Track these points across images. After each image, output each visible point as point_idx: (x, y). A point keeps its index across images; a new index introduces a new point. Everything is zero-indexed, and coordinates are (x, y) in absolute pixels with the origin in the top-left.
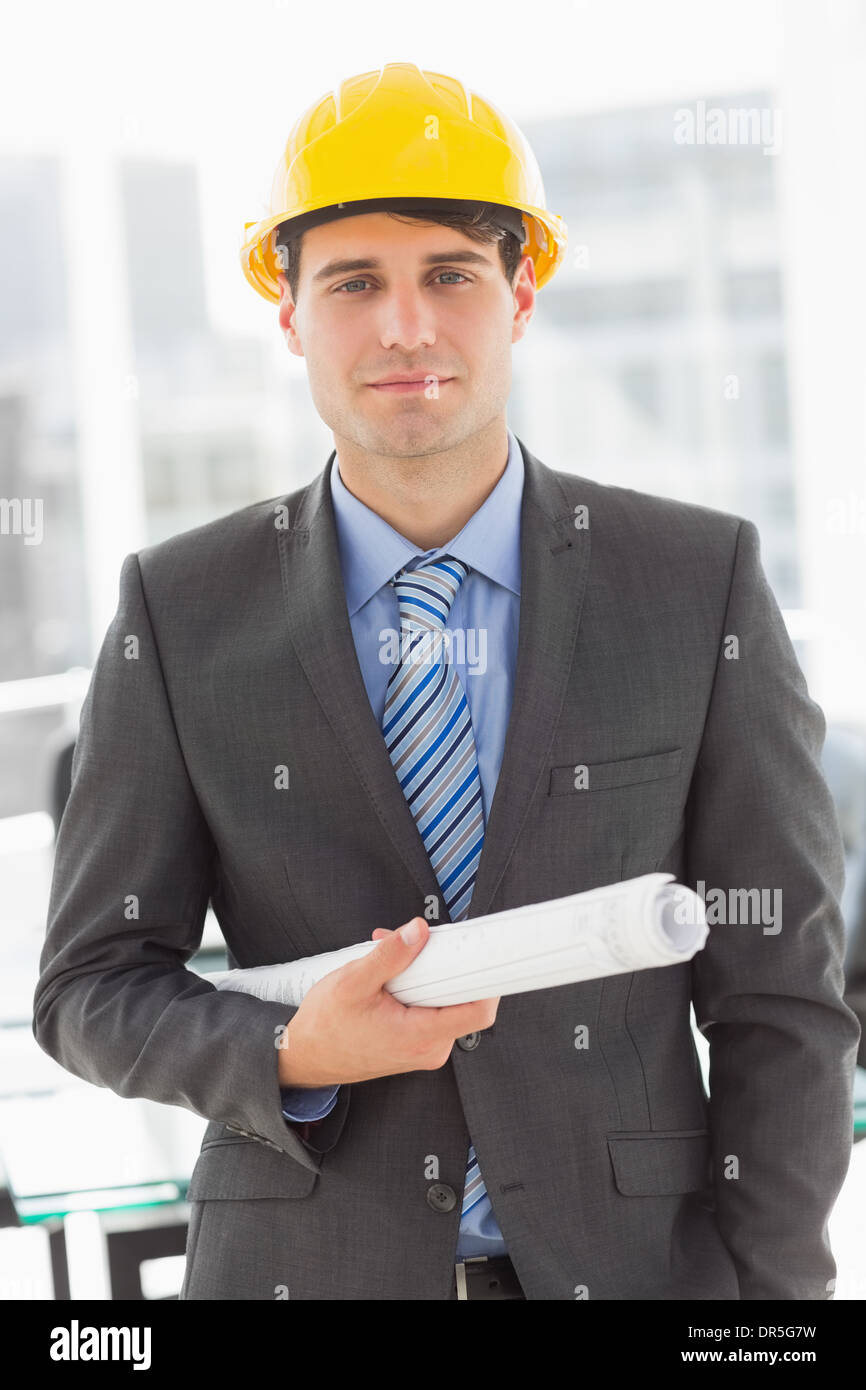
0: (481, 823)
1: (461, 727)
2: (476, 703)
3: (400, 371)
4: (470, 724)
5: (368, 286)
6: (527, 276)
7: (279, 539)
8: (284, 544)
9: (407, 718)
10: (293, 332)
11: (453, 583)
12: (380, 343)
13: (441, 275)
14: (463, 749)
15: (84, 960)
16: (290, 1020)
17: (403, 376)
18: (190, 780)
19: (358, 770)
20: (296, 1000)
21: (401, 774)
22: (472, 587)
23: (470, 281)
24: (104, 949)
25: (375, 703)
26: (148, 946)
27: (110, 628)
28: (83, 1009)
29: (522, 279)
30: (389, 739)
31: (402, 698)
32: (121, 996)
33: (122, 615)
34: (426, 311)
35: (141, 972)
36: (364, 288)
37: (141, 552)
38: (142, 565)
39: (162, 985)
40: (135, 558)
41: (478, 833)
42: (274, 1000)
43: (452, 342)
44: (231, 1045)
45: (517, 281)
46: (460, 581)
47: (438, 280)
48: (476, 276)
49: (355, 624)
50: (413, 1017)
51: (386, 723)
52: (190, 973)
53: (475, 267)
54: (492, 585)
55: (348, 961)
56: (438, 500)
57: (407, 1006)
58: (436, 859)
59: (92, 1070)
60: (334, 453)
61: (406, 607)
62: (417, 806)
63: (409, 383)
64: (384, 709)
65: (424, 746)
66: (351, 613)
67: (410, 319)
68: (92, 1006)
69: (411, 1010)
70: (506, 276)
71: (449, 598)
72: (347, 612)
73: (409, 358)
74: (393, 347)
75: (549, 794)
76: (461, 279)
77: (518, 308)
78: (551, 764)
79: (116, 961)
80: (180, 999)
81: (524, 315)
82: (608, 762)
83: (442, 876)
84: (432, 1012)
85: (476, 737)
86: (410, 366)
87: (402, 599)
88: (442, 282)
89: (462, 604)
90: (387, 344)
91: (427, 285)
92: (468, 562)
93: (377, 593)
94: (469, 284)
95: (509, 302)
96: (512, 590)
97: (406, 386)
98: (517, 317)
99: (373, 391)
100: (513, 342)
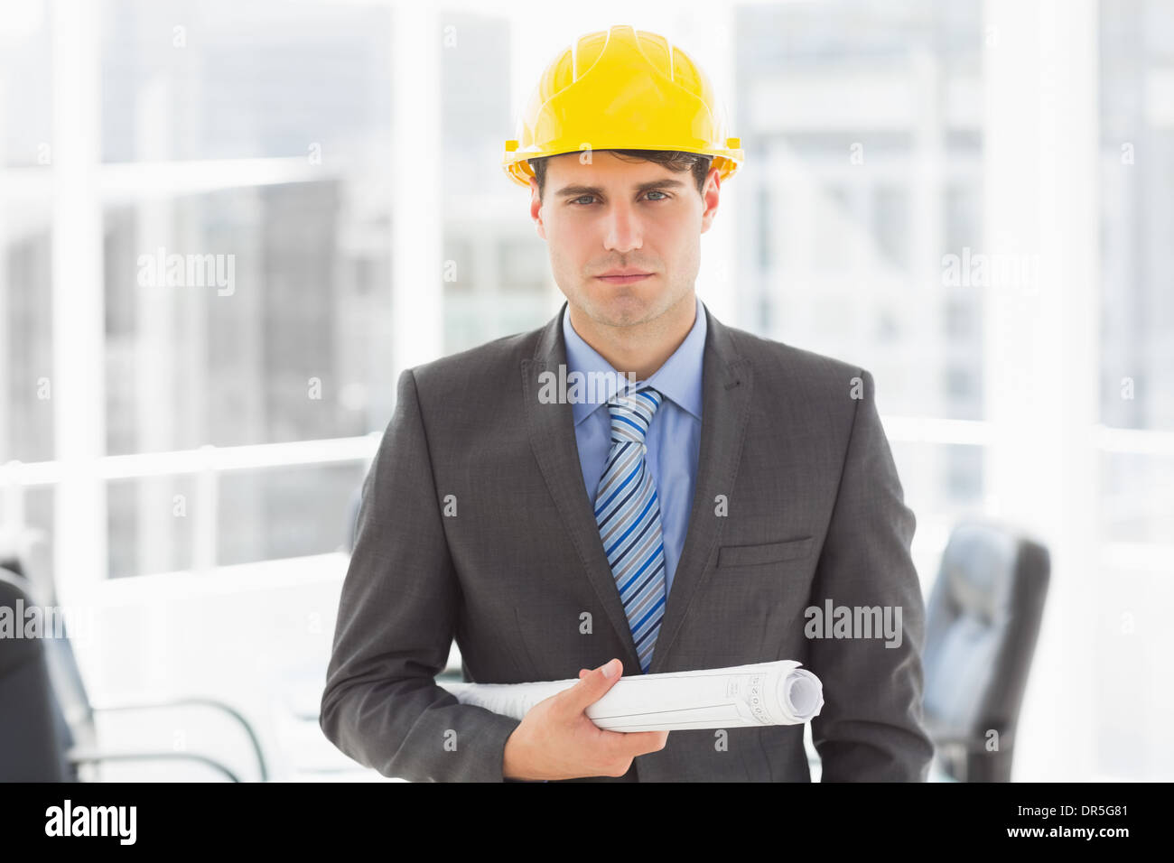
0: (663, 586)
1: (652, 513)
2: (664, 498)
3: (616, 267)
4: (658, 512)
5: (595, 200)
6: (714, 183)
7: (522, 367)
8: (526, 370)
9: (613, 505)
10: (541, 222)
11: (652, 407)
12: (603, 246)
13: (648, 195)
14: (653, 530)
15: (361, 671)
16: (513, 730)
17: (620, 272)
18: (446, 541)
19: (576, 541)
20: (519, 715)
21: (607, 546)
22: (665, 412)
23: (670, 197)
24: (375, 666)
25: (590, 491)
26: (409, 664)
27: (390, 424)
28: (359, 711)
29: (711, 186)
30: (600, 519)
31: (611, 490)
32: (388, 702)
33: (402, 416)
34: (636, 222)
35: (402, 685)
36: (591, 202)
37: (415, 368)
38: (417, 380)
39: (419, 696)
40: (410, 373)
41: (659, 594)
42: (502, 713)
43: (654, 246)
44: (469, 745)
45: (706, 189)
46: (657, 405)
47: (646, 197)
48: (673, 194)
49: (578, 432)
50: (605, 737)
51: (597, 508)
52: (440, 688)
53: (673, 189)
54: (680, 410)
55: (559, 691)
56: (645, 347)
57: (601, 729)
58: (629, 610)
59: (363, 755)
60: (566, 304)
61: (616, 423)
62: (617, 570)
63: (623, 277)
64: (596, 497)
65: (625, 526)
66: (576, 424)
67: (624, 231)
68: (366, 708)
69: (604, 733)
70: (698, 189)
71: (648, 418)
72: (573, 424)
73: (623, 258)
74: (612, 250)
75: (717, 566)
76: (663, 197)
77: (706, 208)
78: (720, 544)
79: (384, 675)
80: (432, 708)
81: (711, 212)
82: (761, 545)
83: (633, 622)
84: (620, 737)
85: (662, 521)
86: (624, 264)
87: (613, 417)
88: (650, 199)
89: (657, 423)
90: (608, 247)
91: (638, 201)
92: (664, 393)
93: (595, 412)
94: (669, 200)
95: (699, 205)
96: (694, 414)
97: (621, 279)
98: (706, 214)
99: (599, 282)
100: (702, 232)
